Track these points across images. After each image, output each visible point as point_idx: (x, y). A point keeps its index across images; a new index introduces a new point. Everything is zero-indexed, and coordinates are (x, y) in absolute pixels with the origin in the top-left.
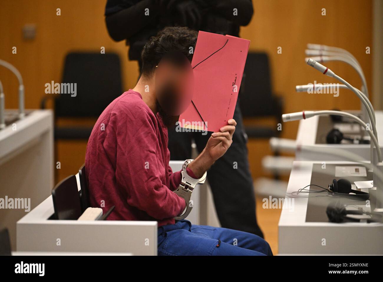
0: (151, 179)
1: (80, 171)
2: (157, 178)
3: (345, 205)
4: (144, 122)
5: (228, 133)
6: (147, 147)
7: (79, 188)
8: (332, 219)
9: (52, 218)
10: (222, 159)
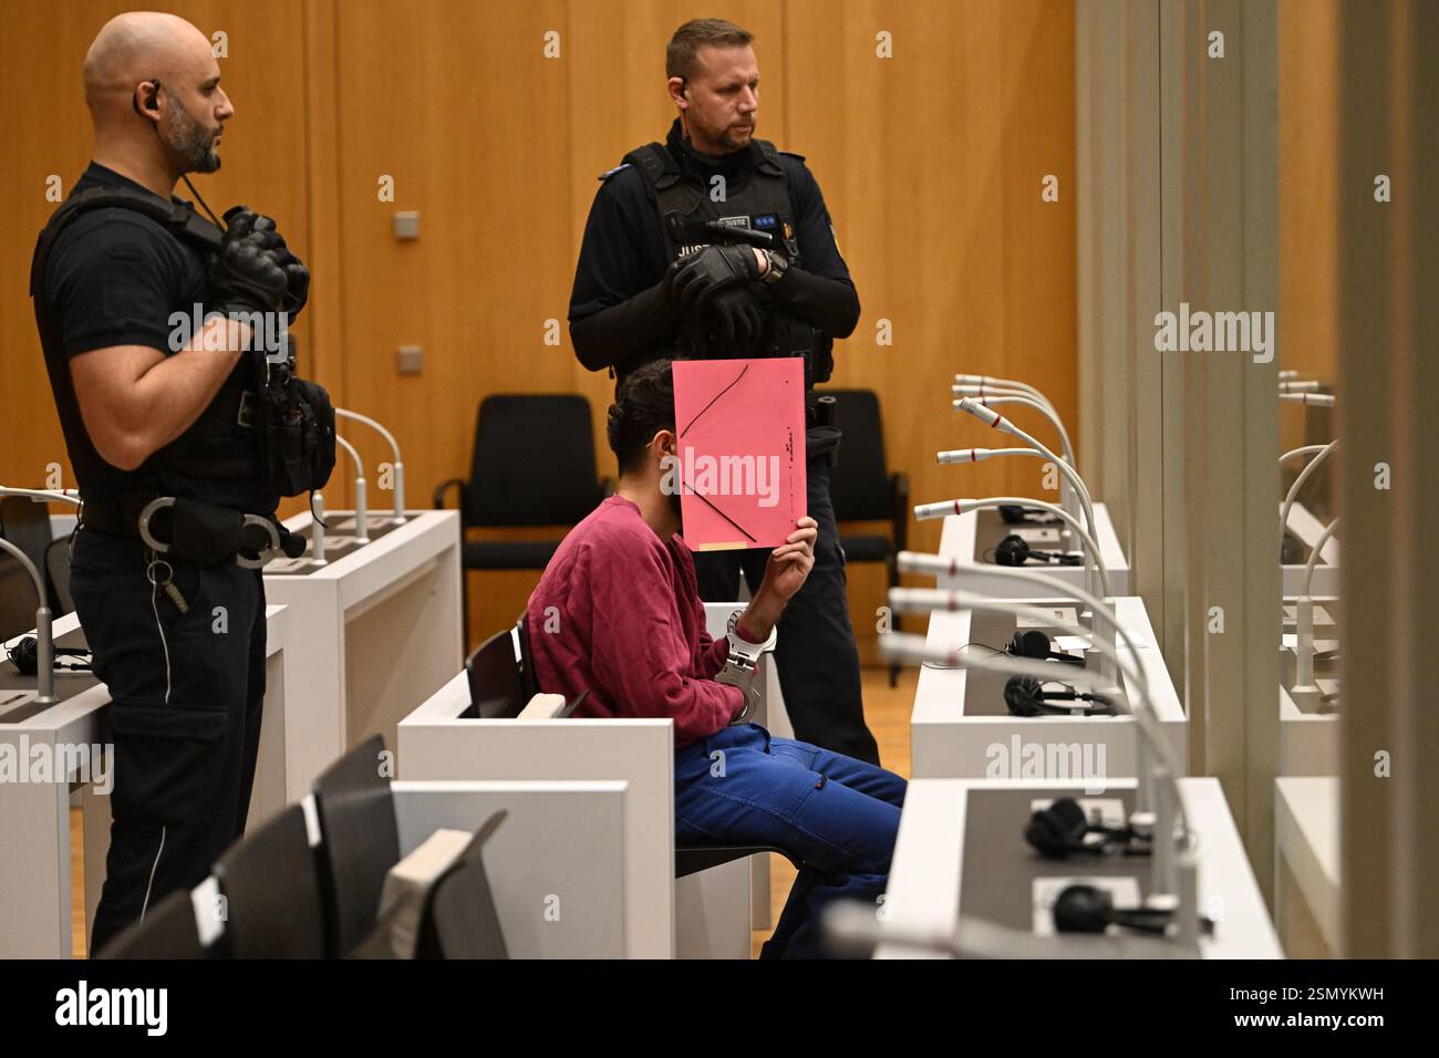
0: (659, 676)
1: (520, 623)
2: (670, 673)
3: (1040, 683)
4: (646, 562)
5: (803, 544)
6: (652, 612)
7: (519, 657)
8: (1016, 711)
9: (467, 714)
10: (798, 595)
